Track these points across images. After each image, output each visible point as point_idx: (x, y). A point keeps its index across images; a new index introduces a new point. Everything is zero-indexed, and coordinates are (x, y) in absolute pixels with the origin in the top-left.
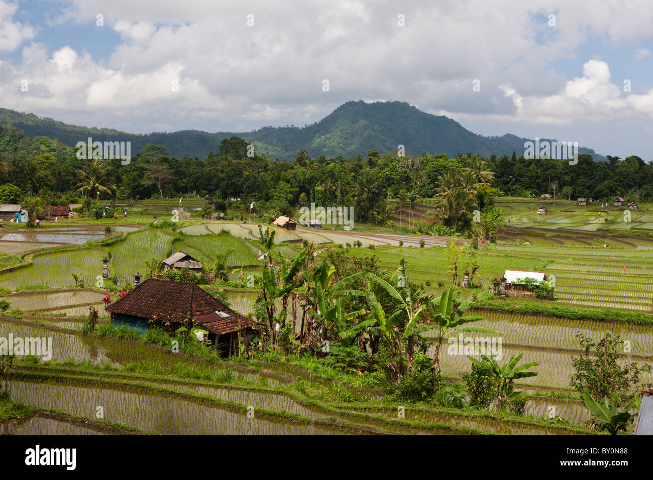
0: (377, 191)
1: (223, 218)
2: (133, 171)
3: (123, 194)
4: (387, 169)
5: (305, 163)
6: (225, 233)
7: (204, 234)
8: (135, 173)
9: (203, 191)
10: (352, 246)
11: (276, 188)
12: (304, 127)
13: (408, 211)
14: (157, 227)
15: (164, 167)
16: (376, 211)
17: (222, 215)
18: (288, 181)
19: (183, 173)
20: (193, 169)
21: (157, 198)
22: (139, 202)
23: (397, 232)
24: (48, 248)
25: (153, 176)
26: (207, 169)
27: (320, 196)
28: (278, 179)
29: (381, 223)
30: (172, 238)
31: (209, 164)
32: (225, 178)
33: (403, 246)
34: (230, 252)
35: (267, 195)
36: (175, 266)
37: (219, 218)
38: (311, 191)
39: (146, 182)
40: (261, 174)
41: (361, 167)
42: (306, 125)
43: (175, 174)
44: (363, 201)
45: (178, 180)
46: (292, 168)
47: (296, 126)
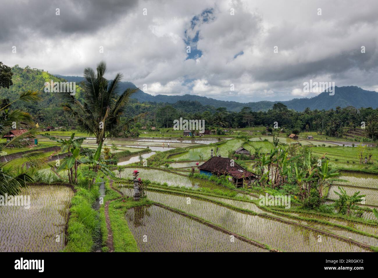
0: (338, 124)
1: (271, 135)
2: (239, 117)
3: (235, 126)
4: (344, 114)
5: (308, 112)
6: (266, 140)
7: (258, 141)
8: (239, 118)
9: (266, 124)
10: (321, 146)
11: (296, 123)
12: (311, 98)
13: (352, 132)
14: (239, 138)
15: (250, 115)
16: (338, 132)
17: (270, 133)
18: (301, 120)
19: (258, 117)
20: (262, 116)
21: (248, 127)
22: (241, 129)
23: (348, 141)
24: (195, 146)
25: (246, 119)
26: (268, 116)
27: (315, 126)
28: (297, 119)
29: (341, 137)
30: (244, 142)
31: (269, 113)
32: (275, 119)
33: (345, 146)
34: (261, 148)
35: (292, 126)
36: (239, 152)
37: (269, 135)
38: (311, 124)
39: (244, 121)
40: (290, 117)
41: (333, 114)
42: (312, 97)
43: (255, 118)
44: (333, 128)
45: (256, 120)
46: (303, 115)
47: (307, 98)
